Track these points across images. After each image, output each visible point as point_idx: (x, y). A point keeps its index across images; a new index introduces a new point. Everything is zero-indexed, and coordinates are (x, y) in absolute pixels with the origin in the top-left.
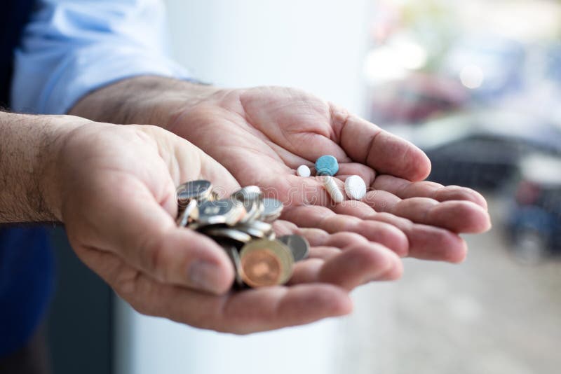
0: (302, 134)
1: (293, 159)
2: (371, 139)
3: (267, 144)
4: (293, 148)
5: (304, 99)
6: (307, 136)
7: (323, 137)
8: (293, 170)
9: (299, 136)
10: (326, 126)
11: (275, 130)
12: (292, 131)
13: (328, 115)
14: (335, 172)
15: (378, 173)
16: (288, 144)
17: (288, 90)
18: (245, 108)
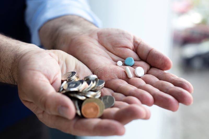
0: (120, 48)
1: (116, 58)
2: (149, 52)
3: (106, 52)
4: (116, 54)
5: (123, 34)
6: (122, 49)
7: (129, 49)
8: (115, 63)
9: (119, 49)
10: (131, 45)
11: (109, 46)
12: (117, 47)
13: (132, 41)
14: (132, 65)
15: (151, 67)
16: (114, 52)
17: (118, 30)
18: (99, 37)
